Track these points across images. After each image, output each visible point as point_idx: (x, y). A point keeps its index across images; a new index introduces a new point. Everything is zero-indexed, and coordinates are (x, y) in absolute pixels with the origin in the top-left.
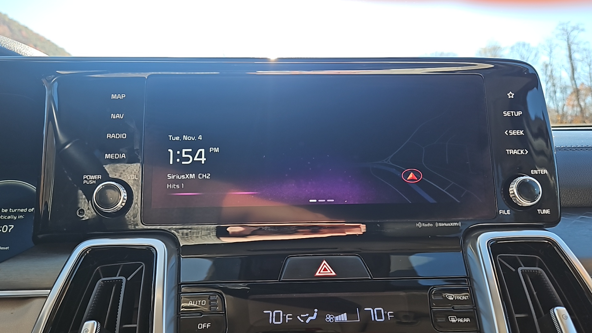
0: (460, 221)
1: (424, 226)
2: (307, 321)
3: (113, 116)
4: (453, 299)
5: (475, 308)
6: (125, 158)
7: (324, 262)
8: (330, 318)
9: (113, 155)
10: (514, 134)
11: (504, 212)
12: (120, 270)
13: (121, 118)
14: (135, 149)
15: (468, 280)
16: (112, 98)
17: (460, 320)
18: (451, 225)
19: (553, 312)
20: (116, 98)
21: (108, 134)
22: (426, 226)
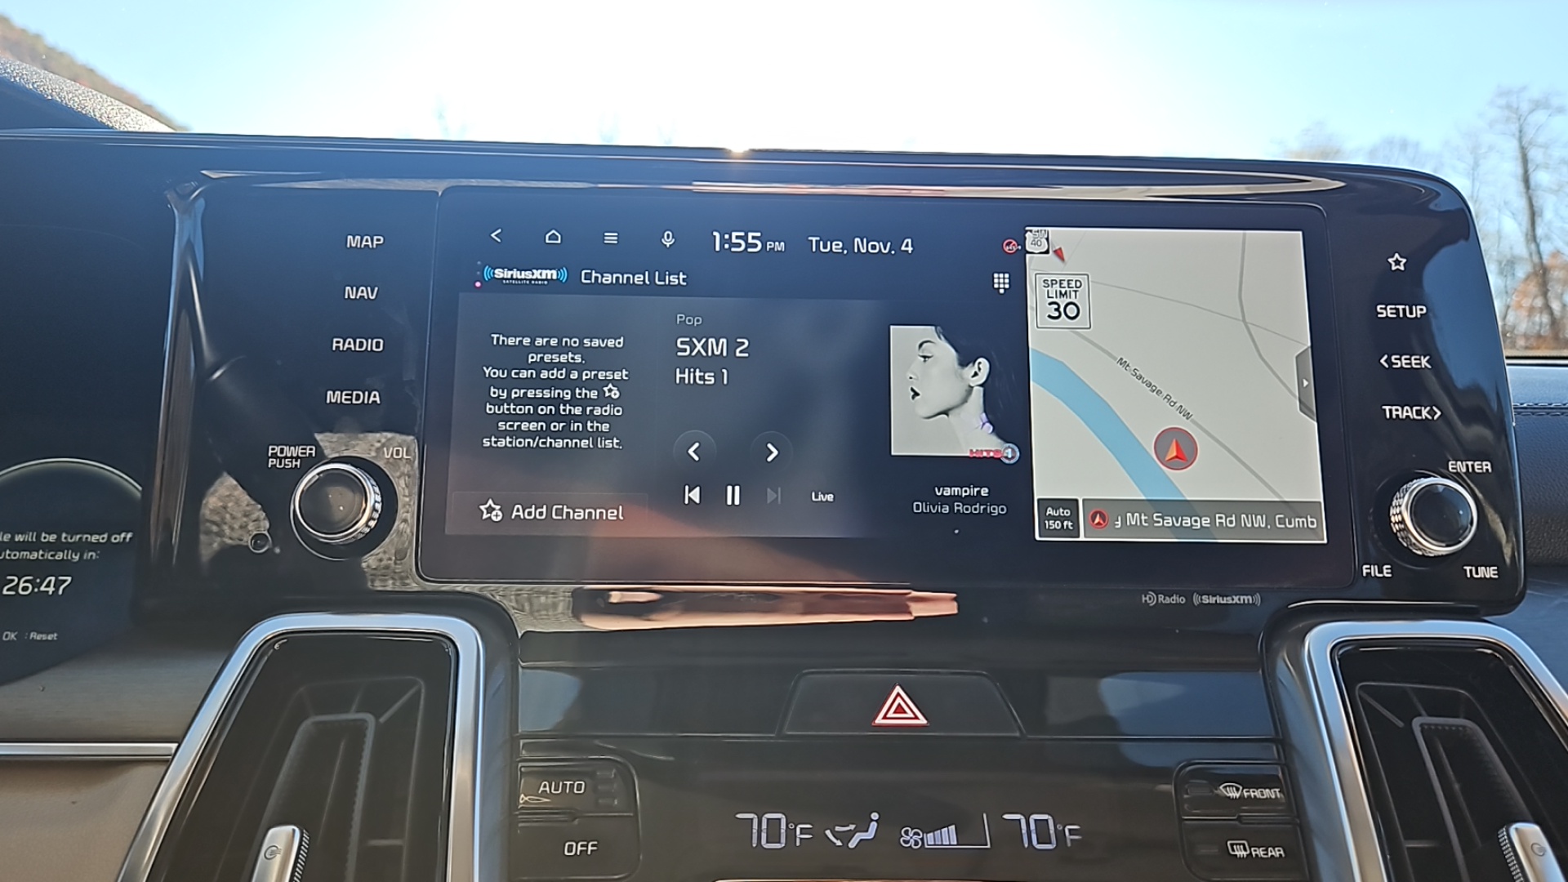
0: (1259, 590)
1: (1163, 602)
2: (852, 845)
3: (350, 293)
4: (1240, 796)
5: (1298, 821)
6: (379, 402)
7: (898, 689)
8: (911, 838)
9: (346, 395)
10: (1404, 366)
11: (1374, 571)
12: (359, 697)
13: (371, 297)
14: (405, 379)
15: (1280, 747)
16: (348, 246)
17: (1258, 853)
18: (1234, 602)
19: (1506, 837)
20: (359, 246)
21: (335, 340)
22: (1169, 602)
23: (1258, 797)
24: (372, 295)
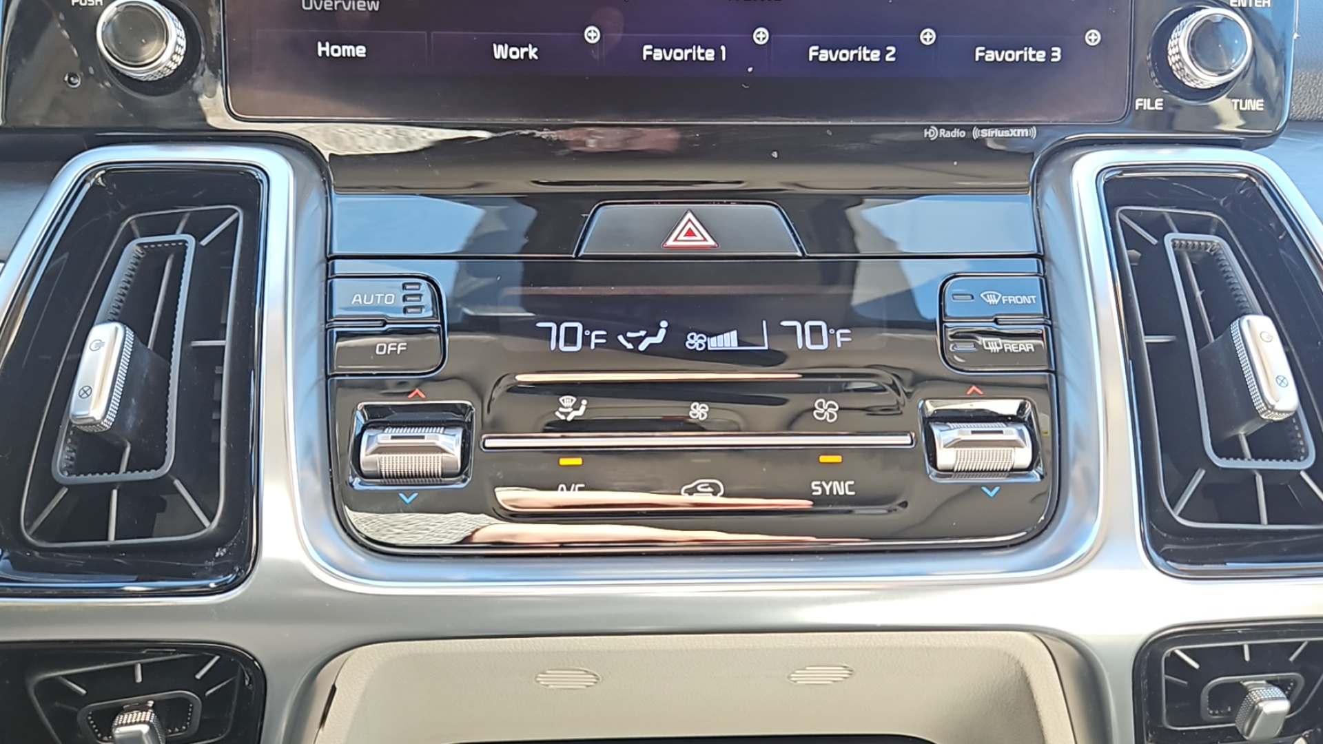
0: (1035, 123)
1: (944, 136)
2: (642, 347)
4: (998, 303)
5: (1050, 322)
7: (689, 216)
8: (696, 341)
11: (1147, 104)
12: (184, 223)
15: (1040, 261)
17: (1010, 348)
18: (1011, 135)
19: (1238, 329)
22: (949, 136)
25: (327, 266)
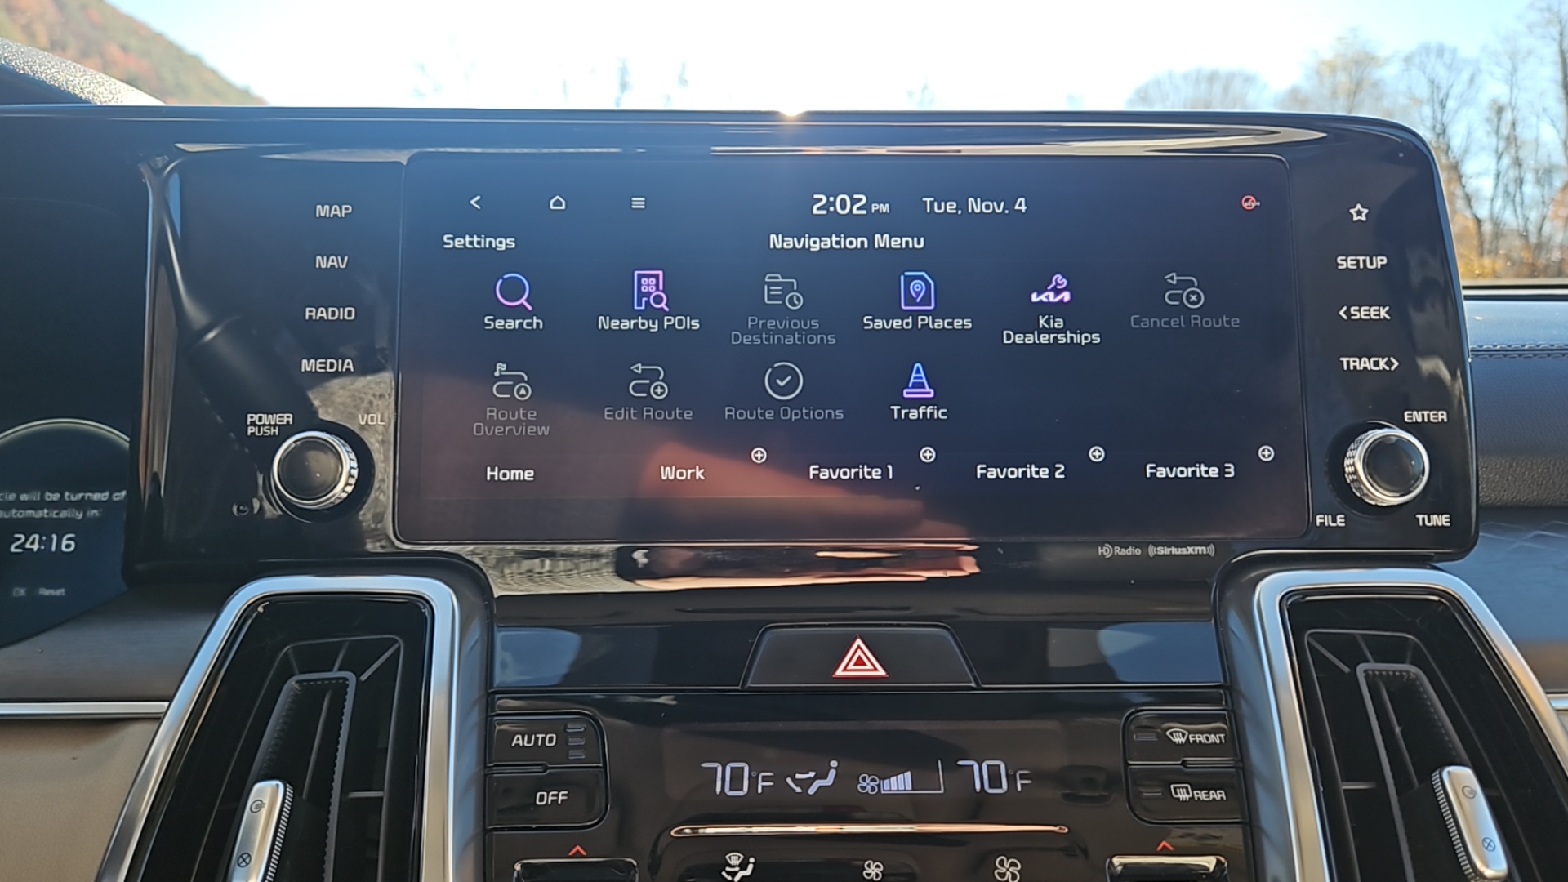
0: (1212, 541)
1: (1120, 554)
2: (812, 791)
3: (321, 262)
4: (1186, 741)
5: (1241, 764)
6: (352, 370)
7: (859, 642)
8: (868, 784)
9: (321, 363)
10: (1363, 317)
11: (1328, 520)
12: (341, 656)
13: (341, 267)
14: (377, 347)
15: (1228, 693)
16: (318, 215)
17: (1200, 796)
18: (1189, 553)
19: (1439, 780)
20: (328, 216)
21: (308, 309)
22: (1124, 554)
23: (1203, 742)
24: (343, 264)
25: (487, 701)
